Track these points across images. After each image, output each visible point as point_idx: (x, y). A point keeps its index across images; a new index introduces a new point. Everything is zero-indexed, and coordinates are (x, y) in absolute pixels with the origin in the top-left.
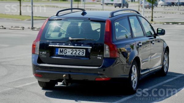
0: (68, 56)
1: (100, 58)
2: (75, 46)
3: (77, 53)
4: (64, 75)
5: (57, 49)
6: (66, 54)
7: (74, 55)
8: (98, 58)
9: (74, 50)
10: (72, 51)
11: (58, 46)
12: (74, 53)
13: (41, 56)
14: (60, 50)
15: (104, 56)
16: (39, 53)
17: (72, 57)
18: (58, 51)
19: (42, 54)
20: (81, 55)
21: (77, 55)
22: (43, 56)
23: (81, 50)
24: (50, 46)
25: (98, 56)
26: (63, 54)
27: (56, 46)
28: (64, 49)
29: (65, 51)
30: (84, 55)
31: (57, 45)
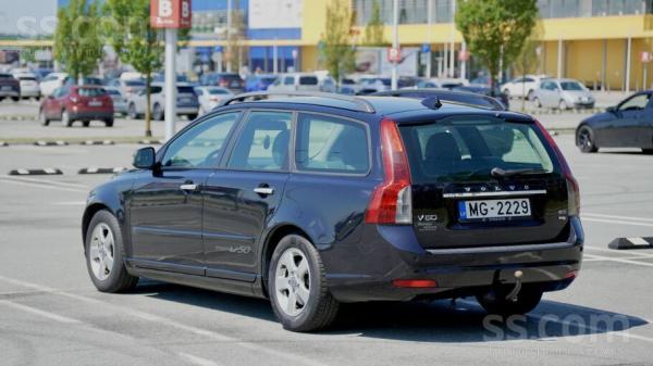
2: (510, 190)
3: (512, 210)
5: (460, 203)
11: (470, 195)
12: (504, 210)
13: (422, 227)
16: (415, 219)
20: (522, 214)
21: (514, 215)
22: (428, 227)
23: (520, 201)
24: (445, 196)
25: (560, 212)
26: (480, 216)
27: (465, 195)
28: (479, 202)
29: (483, 207)
30: (529, 213)
31: (465, 191)
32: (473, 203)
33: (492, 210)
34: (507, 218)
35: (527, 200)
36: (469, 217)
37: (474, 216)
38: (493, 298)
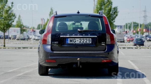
0: (77, 44)
1: (104, 45)
3: (85, 41)
4: (78, 59)
6: (75, 43)
7: (82, 43)
8: (102, 44)
9: (82, 39)
10: (80, 40)
12: (82, 41)
13: (53, 45)
14: (70, 39)
15: (107, 43)
17: (80, 44)
18: (68, 41)
19: (54, 43)
20: (88, 43)
21: (85, 43)
23: (88, 39)
25: (102, 43)
26: (73, 43)
27: (67, 36)
28: (73, 39)
29: (74, 40)
30: (91, 42)
32: (71, 39)
33: (78, 41)
34: (82, 44)
35: (91, 39)
36: (69, 43)
37: (71, 43)
38: (75, 66)
